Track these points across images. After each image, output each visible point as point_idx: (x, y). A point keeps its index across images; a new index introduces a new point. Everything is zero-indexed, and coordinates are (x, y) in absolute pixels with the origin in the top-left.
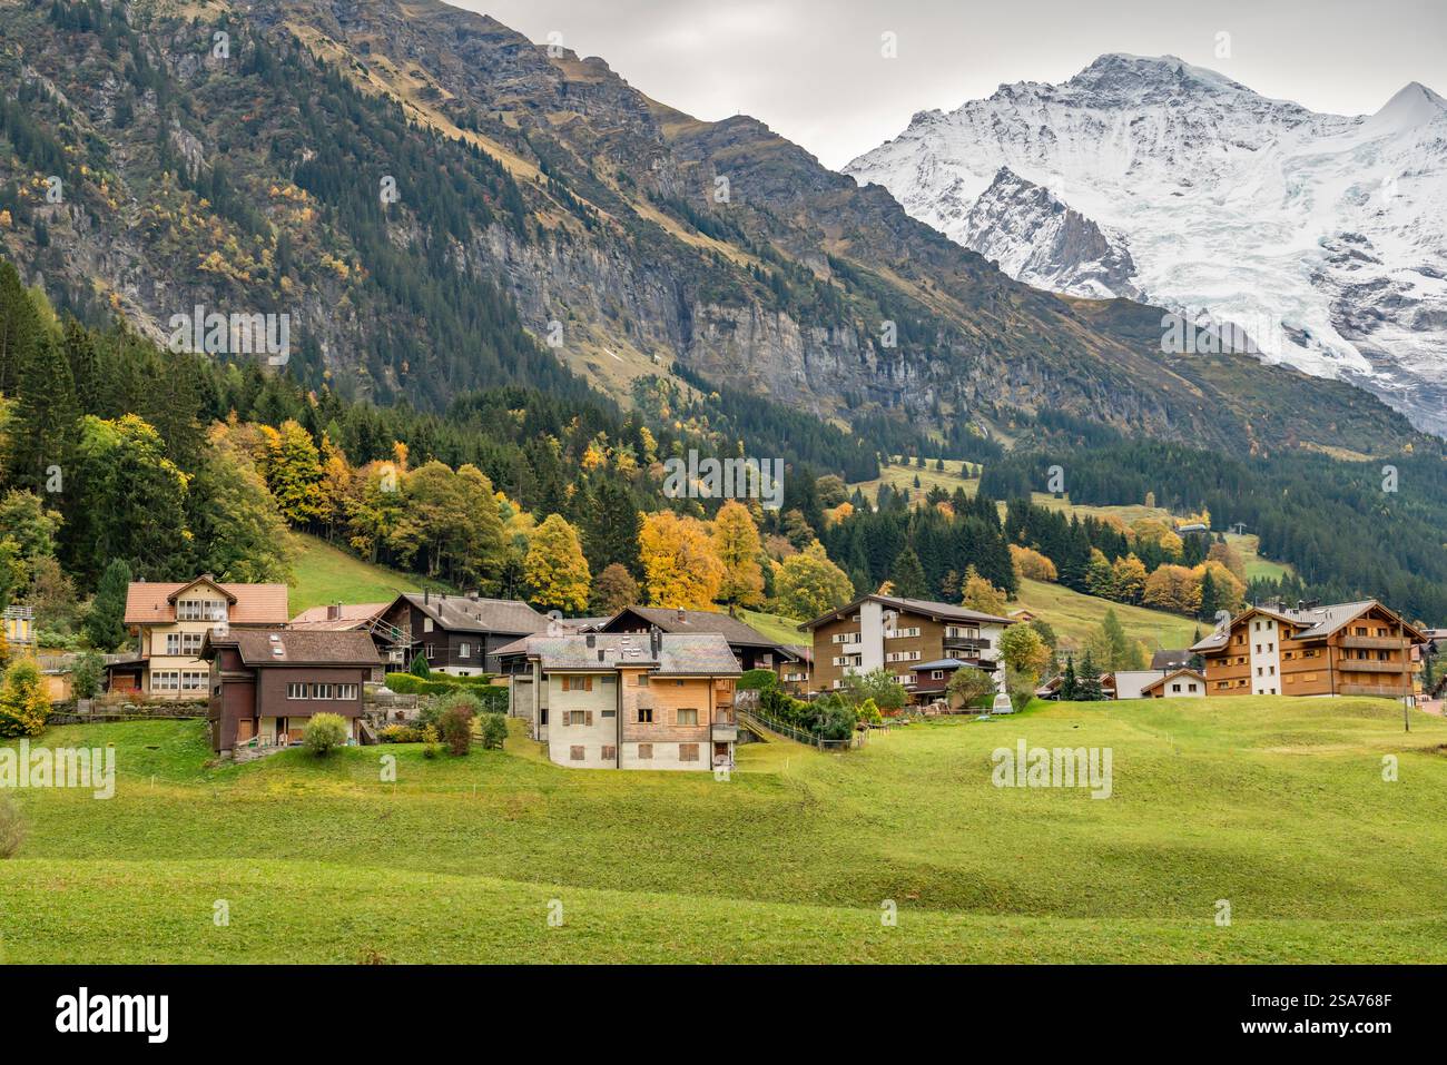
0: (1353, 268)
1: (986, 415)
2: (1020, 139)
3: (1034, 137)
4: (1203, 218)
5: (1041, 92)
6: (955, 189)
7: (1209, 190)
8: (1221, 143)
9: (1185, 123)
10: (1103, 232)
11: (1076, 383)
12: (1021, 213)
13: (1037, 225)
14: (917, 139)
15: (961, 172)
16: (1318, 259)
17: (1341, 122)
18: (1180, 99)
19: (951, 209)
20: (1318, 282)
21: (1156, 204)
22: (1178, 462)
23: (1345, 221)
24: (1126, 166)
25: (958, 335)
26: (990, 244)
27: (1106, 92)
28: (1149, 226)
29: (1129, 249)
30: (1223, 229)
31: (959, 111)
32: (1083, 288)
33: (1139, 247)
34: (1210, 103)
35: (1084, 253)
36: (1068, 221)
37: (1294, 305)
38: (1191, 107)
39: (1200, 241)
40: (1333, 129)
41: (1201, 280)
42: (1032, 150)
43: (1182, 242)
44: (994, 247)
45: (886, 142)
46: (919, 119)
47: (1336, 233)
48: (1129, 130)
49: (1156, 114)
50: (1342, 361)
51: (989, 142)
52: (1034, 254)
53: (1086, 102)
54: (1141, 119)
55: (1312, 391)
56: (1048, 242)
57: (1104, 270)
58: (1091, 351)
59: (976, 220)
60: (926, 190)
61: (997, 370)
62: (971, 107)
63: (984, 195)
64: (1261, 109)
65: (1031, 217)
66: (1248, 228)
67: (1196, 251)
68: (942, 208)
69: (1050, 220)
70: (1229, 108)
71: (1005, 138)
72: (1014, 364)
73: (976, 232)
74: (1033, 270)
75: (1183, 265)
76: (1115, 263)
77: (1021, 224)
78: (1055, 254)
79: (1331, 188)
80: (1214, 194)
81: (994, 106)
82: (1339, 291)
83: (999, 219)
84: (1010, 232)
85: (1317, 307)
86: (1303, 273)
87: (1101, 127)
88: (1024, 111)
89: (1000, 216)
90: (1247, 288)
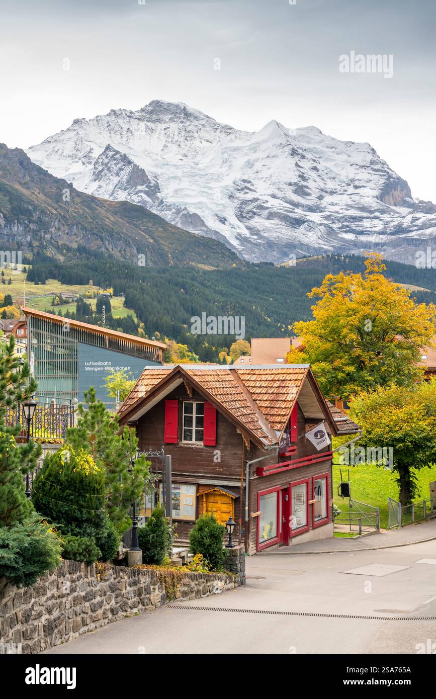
0: (245, 193)
1: (54, 247)
2: (119, 133)
3: (124, 133)
4: (189, 170)
5: (128, 114)
6: (90, 152)
7: (193, 159)
8: (199, 140)
9: (186, 130)
10: (147, 174)
11: (97, 235)
12: (115, 164)
13: (121, 169)
14: (75, 130)
15: (93, 145)
16: (232, 189)
17: (247, 134)
18: (184, 120)
19: (88, 161)
20: (232, 198)
21: (171, 163)
22: (111, 268)
23: (244, 174)
24: (161, 147)
25: (46, 213)
26: (102, 176)
27: (154, 116)
28: (168, 172)
29: (158, 181)
30: (197, 175)
31: (93, 120)
32: (138, 196)
33: (162, 181)
34: (196, 123)
35: (140, 182)
36: (133, 168)
37: (221, 207)
38: (188, 124)
39: (187, 179)
40: (244, 137)
41: (186, 195)
42: (123, 138)
43: (180, 179)
44: (104, 177)
45: (62, 131)
46: (76, 122)
47: (240, 179)
48: (163, 132)
49: (174, 126)
50: (238, 231)
51: (106, 134)
52: (119, 181)
53: (146, 119)
54: (168, 128)
55: (199, 242)
56: (126, 177)
57: (147, 189)
58: (107, 222)
59: (96, 166)
60: (78, 152)
61: (62, 228)
62: (99, 118)
63: (100, 155)
64: (216, 127)
65: (119, 166)
66: (206, 175)
67: (185, 184)
68: (84, 160)
69: (126, 168)
70: (204, 126)
71: (112, 132)
72: (70, 226)
73: (97, 171)
74: (119, 188)
75: (179, 189)
76: (151, 187)
77: (115, 169)
78: (128, 182)
79: (240, 161)
80: (195, 160)
81: (108, 118)
82: (239, 202)
83: (106, 166)
84: (110, 172)
85: (230, 209)
86: (226, 194)
87: (152, 130)
88: (120, 121)
89: (106, 165)
90: (204, 200)
